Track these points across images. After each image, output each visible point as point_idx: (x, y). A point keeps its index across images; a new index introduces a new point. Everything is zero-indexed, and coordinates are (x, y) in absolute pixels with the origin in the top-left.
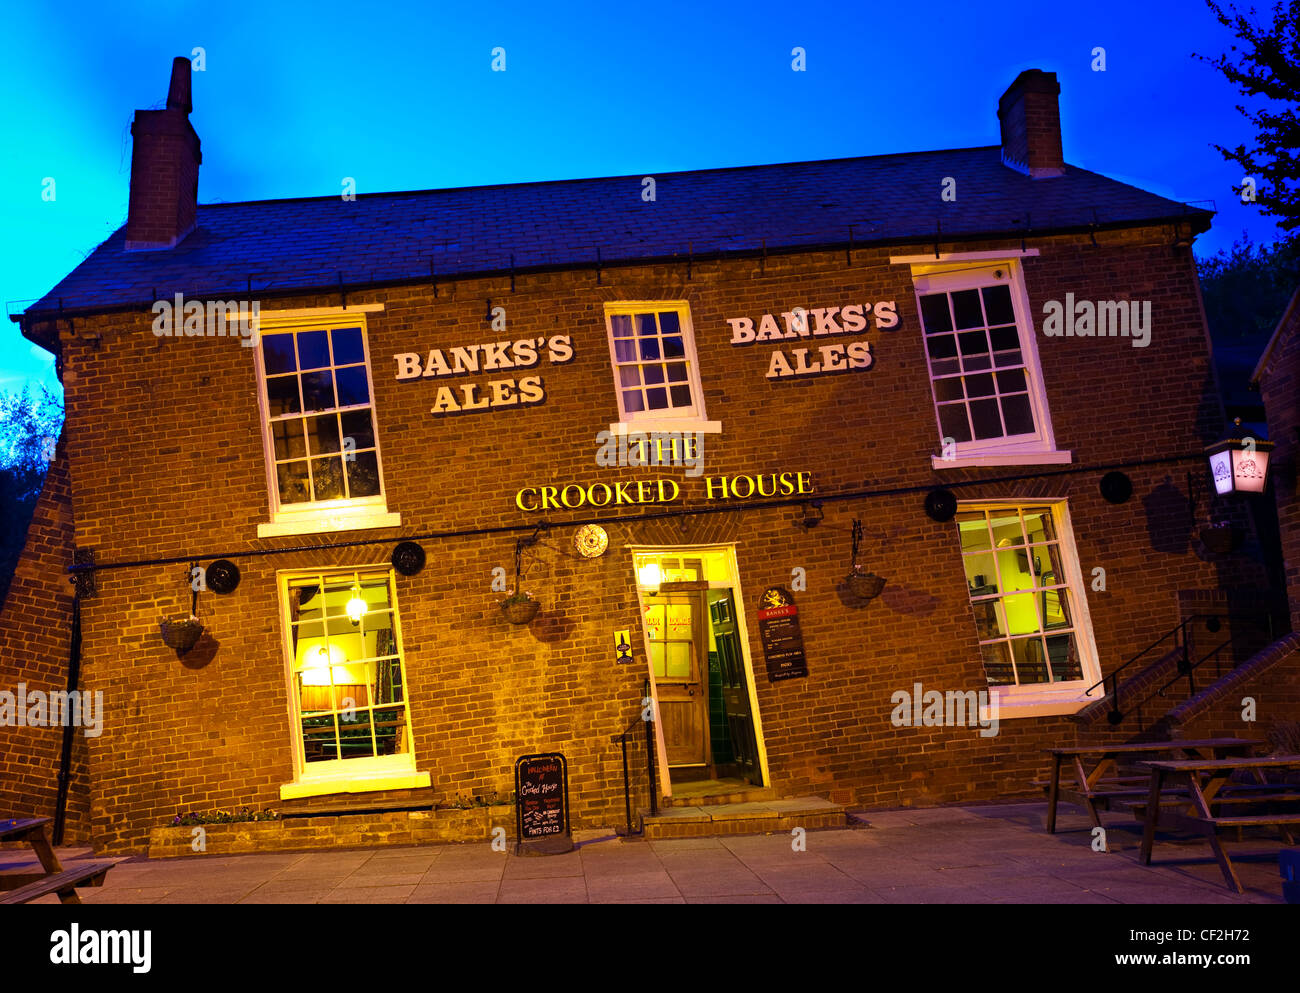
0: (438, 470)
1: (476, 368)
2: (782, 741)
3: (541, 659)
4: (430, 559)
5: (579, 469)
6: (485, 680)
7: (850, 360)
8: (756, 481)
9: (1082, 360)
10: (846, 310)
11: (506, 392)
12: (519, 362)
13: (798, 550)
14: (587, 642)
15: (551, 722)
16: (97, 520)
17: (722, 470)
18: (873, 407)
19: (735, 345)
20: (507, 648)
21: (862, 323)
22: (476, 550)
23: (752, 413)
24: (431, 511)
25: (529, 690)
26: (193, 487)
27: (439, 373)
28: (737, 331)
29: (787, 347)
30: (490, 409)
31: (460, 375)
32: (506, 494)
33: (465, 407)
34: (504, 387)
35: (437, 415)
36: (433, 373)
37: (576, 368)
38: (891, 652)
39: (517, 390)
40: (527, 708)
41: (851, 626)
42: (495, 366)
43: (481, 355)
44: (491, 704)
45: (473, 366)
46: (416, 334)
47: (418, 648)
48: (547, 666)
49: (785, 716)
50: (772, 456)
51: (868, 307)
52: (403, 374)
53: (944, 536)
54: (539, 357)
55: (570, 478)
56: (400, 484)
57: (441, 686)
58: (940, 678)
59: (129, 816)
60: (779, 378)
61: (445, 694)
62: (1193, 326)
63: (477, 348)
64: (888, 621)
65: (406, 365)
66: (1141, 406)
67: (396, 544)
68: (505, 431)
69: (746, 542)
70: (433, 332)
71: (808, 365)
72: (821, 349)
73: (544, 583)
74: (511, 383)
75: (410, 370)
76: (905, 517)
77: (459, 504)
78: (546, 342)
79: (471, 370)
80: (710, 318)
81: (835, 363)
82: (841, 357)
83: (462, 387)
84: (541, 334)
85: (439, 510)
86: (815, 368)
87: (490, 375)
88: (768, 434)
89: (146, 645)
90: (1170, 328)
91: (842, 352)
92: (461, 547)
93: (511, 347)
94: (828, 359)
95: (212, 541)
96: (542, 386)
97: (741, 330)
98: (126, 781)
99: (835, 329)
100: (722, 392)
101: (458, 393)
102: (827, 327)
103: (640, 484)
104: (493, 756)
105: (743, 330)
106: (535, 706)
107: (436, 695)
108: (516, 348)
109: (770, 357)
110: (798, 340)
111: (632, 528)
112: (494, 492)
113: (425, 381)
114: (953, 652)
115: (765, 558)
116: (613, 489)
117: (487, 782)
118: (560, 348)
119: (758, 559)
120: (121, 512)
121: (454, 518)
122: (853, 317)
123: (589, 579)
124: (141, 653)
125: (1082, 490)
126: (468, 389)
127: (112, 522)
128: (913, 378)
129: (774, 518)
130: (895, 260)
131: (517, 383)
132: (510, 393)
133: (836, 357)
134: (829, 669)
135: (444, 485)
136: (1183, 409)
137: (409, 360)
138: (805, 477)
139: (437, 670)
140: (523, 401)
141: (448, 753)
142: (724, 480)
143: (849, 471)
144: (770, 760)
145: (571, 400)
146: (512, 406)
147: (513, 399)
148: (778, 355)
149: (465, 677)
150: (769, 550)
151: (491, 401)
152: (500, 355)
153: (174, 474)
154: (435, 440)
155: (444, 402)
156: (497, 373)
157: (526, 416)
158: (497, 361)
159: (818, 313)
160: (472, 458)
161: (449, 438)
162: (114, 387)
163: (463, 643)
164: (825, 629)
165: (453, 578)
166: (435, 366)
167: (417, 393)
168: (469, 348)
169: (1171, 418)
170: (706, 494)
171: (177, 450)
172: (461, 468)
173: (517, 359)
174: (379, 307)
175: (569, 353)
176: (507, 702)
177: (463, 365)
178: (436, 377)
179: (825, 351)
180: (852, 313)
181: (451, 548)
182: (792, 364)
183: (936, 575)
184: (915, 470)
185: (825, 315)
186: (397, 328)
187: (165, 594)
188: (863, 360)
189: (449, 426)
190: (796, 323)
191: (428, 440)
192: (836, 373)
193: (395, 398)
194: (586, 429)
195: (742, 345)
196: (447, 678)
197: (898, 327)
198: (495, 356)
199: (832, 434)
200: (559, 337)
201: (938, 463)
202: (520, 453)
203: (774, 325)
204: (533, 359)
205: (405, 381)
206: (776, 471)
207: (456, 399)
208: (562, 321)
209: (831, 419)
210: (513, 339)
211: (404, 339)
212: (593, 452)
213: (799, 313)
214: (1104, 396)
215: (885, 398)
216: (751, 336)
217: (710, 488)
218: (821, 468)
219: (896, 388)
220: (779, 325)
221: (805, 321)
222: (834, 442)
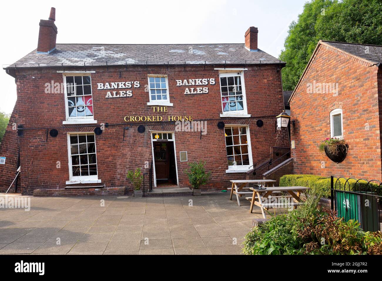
0: (106, 111)
1: (117, 88)
2: (182, 176)
3: (128, 155)
4: (103, 131)
5: (140, 113)
6: (115, 159)
7: (203, 91)
8: (180, 117)
9: (255, 94)
10: (204, 79)
11: (123, 94)
12: (127, 87)
14: (139, 152)
15: (130, 170)
16: (24, 118)
17: (172, 114)
18: (208, 102)
19: (177, 86)
20: (120, 152)
21: (207, 83)
23: (180, 102)
24: (104, 120)
25: (125, 162)
26: (48, 112)
27: (108, 88)
28: (178, 83)
29: (189, 87)
30: (120, 97)
31: (113, 89)
32: (122, 117)
33: (113, 97)
34: (123, 92)
35: (106, 98)
36: (106, 88)
37: (140, 89)
38: (208, 157)
39: (126, 94)
40: (124, 166)
41: (199, 151)
42: (121, 88)
43: (118, 85)
44: (116, 165)
45: (116, 87)
46: (103, 79)
47: (100, 152)
48: (129, 157)
49: (183, 170)
50: (184, 112)
51: (208, 79)
52: (99, 88)
53: (221, 132)
54: (132, 86)
55: (137, 114)
56: (97, 114)
57: (105, 160)
58: (218, 163)
59: (30, 187)
60: (187, 94)
61: (105, 162)
62: (280, 88)
63: (117, 83)
64: (207, 150)
65: (100, 86)
66: (267, 106)
67: (95, 127)
68: (123, 103)
70: (107, 79)
71: (194, 92)
72: (197, 88)
73: (130, 138)
74: (125, 92)
75: (101, 87)
76: (213, 127)
77: (111, 119)
78: (134, 83)
80: (172, 80)
81: (200, 92)
82: (201, 90)
83: (113, 92)
84: (133, 81)
85: (106, 120)
86: (195, 92)
87: (120, 90)
88: (183, 107)
89: (35, 148)
90: (275, 88)
92: (111, 129)
94: (198, 91)
95: (52, 125)
96: (132, 93)
97: (179, 83)
98: (29, 179)
99: (201, 84)
100: (173, 97)
101: (112, 93)
102: (199, 83)
103: (153, 117)
104: (116, 176)
105: (180, 83)
106: (126, 166)
107: (103, 163)
108: (126, 84)
109: (185, 89)
110: (192, 86)
111: (151, 127)
112: (119, 117)
113: (104, 90)
114: (221, 158)
115: (181, 135)
116: (147, 118)
117: (114, 182)
118: (137, 84)
119: (179, 135)
120: (30, 117)
121: (110, 122)
122: (205, 81)
123: (140, 138)
124: (34, 150)
125: (252, 124)
126: (114, 92)
127: (28, 119)
128: (217, 96)
130: (215, 69)
131: (126, 92)
132: (124, 94)
133: (200, 90)
134: (194, 160)
135: (108, 115)
136: (276, 107)
137: (101, 85)
138: (191, 117)
139: (104, 157)
140: (127, 96)
141: (105, 176)
142: (173, 117)
143: (201, 116)
144: (179, 180)
145: (139, 97)
146: (125, 97)
147: (125, 96)
148: (187, 89)
149: (110, 159)
150: (182, 133)
151: (120, 96)
152: (123, 85)
153: (43, 108)
154: (106, 104)
155: (109, 95)
156: (122, 89)
157: (128, 100)
158: (122, 86)
159: (197, 80)
160: (114, 109)
161: (109, 104)
162: (29, 87)
163: (110, 151)
164: (194, 151)
165: (109, 136)
166: (107, 87)
167: (102, 93)
168: (115, 83)
169: (273, 109)
170: (168, 120)
171: (44, 103)
172: (112, 111)
173: (126, 86)
174: (94, 72)
175: (139, 86)
176: (120, 165)
177: (114, 87)
178: (107, 89)
179: (198, 89)
180: (205, 80)
181: (109, 129)
182: (190, 91)
183: (219, 141)
184: (216, 117)
185: (198, 80)
186: (98, 77)
187: (40, 136)
188: (206, 91)
189: (110, 101)
190: (192, 82)
191: (104, 104)
192: (200, 94)
193: (97, 93)
194: (142, 103)
195: (179, 86)
196: (106, 159)
197: (215, 84)
198: (121, 85)
199: (198, 108)
200: (137, 82)
201: (221, 116)
202: (126, 108)
203: (187, 82)
204: (130, 86)
205: (100, 90)
206: (185, 116)
207: (112, 95)
208: (138, 78)
209: (198, 104)
210: (126, 82)
211: (100, 80)
212: (143, 109)
213: (193, 80)
214: (259, 103)
215: (211, 100)
216: (181, 84)
217: (169, 118)
218: (195, 115)
219: (213, 98)
220: (188, 82)
221: (194, 82)
222: (198, 110)
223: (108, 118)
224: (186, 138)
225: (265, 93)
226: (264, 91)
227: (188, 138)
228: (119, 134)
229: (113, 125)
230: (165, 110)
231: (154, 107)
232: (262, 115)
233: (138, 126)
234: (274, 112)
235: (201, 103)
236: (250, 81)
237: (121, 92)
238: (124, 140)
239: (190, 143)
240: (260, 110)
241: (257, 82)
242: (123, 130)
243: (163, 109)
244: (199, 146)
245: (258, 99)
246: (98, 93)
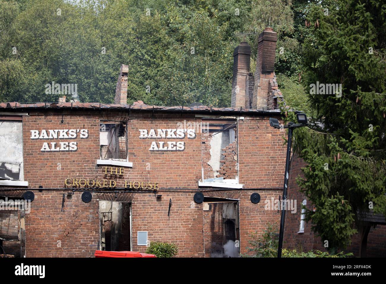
0: (41, 169)
1: (57, 138)
4: (36, 197)
5: (85, 173)
7: (177, 147)
8: (141, 183)
9: (252, 156)
10: (178, 130)
11: (65, 146)
12: (70, 137)
13: (152, 207)
17: (131, 179)
18: (182, 163)
19: (141, 138)
21: (183, 135)
22: (51, 196)
23: (143, 161)
24: (38, 182)
27: (44, 138)
28: (142, 133)
29: (157, 141)
30: (59, 151)
31: (51, 139)
33: (51, 150)
34: (64, 144)
35: (42, 151)
36: (42, 138)
37: (88, 141)
39: (69, 146)
41: (166, 232)
42: (62, 137)
43: (58, 133)
44: (51, 244)
45: (55, 136)
46: (38, 124)
47: (30, 224)
50: (147, 176)
51: (185, 130)
52: (33, 137)
53: (198, 207)
54: (77, 136)
55: (82, 176)
56: (29, 172)
57: (36, 237)
58: (190, 251)
60: (153, 151)
61: (36, 239)
63: (57, 131)
65: (34, 134)
66: (269, 173)
67: (25, 191)
68: (63, 159)
69: (135, 202)
70: (44, 124)
71: (163, 147)
72: (168, 142)
73: (71, 209)
74: (67, 143)
75: (35, 136)
76: (187, 200)
77: (47, 181)
78: (80, 131)
79: (55, 138)
80: (133, 129)
81: (172, 148)
82: (174, 146)
83: (51, 143)
84: (78, 128)
85: (40, 182)
86: (165, 149)
87: (60, 140)
91: (175, 144)
92: (46, 194)
93: (68, 131)
94: (170, 146)
96: (77, 145)
99: (174, 136)
100: (134, 154)
101: (50, 145)
102: (171, 135)
103: (104, 181)
105: (144, 133)
107: (34, 239)
108: (70, 132)
109: (151, 143)
110: (161, 139)
111: (100, 194)
112: (58, 178)
113: (40, 140)
114: (196, 244)
115: (141, 208)
116: (96, 181)
118: (84, 133)
119: (138, 208)
121: (44, 185)
122: (180, 133)
123: (85, 209)
126: (53, 144)
128: (197, 156)
129: (145, 196)
130: (196, 116)
131: (69, 143)
132: (66, 147)
135: (42, 174)
137: (35, 132)
140: (70, 149)
142: (131, 182)
143: (171, 183)
145: (85, 151)
146: (66, 151)
147: (67, 149)
148: (154, 143)
150: (143, 206)
151: (60, 148)
152: (65, 134)
154: (41, 159)
155: (45, 147)
156: (63, 140)
157: (71, 155)
158: (63, 136)
159: (169, 130)
160: (52, 167)
161: (46, 159)
163: (44, 224)
164: (157, 232)
165: (43, 204)
166: (43, 135)
167: (37, 144)
168: (55, 130)
170: (125, 185)
172: (48, 169)
173: (70, 135)
174: (28, 114)
175: (87, 135)
177: (52, 136)
178: (43, 139)
179: (170, 143)
180: (180, 131)
181: (43, 194)
182: (158, 146)
184: (193, 185)
185: (171, 131)
186: (32, 121)
188: (181, 148)
189: (46, 155)
190: (161, 133)
191: (39, 159)
192: (172, 151)
193: (30, 144)
194: (89, 161)
195: (143, 138)
196: (37, 234)
197: (195, 138)
198: (63, 134)
199: (168, 171)
200: (84, 130)
201: (201, 184)
202: (67, 166)
203: (154, 133)
204: (75, 136)
205: (34, 139)
206: (148, 181)
207: (49, 147)
208: (86, 125)
209: (168, 166)
210: (69, 129)
211: (34, 125)
212: (91, 168)
213: (163, 130)
214: (257, 168)
215: (187, 160)
216: (146, 136)
217: (126, 184)
218: (163, 181)
219: (191, 158)
220: (156, 133)
221: (164, 133)
222: (168, 173)
223: (43, 178)
224: (147, 213)
225: (268, 154)
226: (266, 150)
227: (150, 213)
228: (56, 202)
229: (49, 190)
230: (120, 172)
231: (106, 167)
232: (260, 187)
233: (82, 193)
234: (278, 182)
235: (172, 164)
236: (246, 136)
237: (62, 143)
238: (62, 211)
239: (153, 220)
240: (257, 178)
241: (257, 138)
242: (62, 196)
243: (119, 170)
244: (166, 225)
245: (256, 163)
246: (32, 144)
